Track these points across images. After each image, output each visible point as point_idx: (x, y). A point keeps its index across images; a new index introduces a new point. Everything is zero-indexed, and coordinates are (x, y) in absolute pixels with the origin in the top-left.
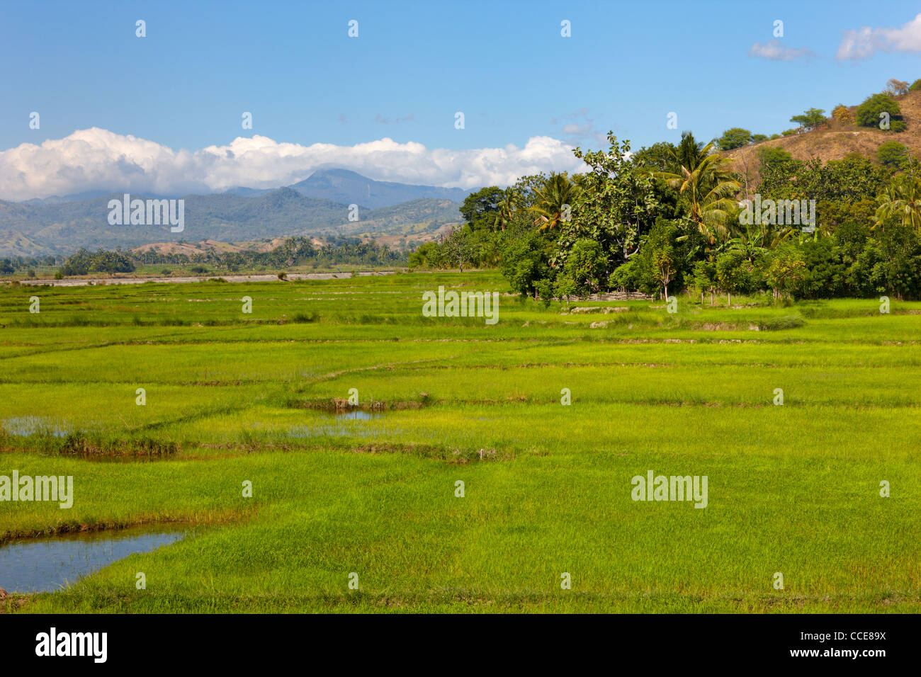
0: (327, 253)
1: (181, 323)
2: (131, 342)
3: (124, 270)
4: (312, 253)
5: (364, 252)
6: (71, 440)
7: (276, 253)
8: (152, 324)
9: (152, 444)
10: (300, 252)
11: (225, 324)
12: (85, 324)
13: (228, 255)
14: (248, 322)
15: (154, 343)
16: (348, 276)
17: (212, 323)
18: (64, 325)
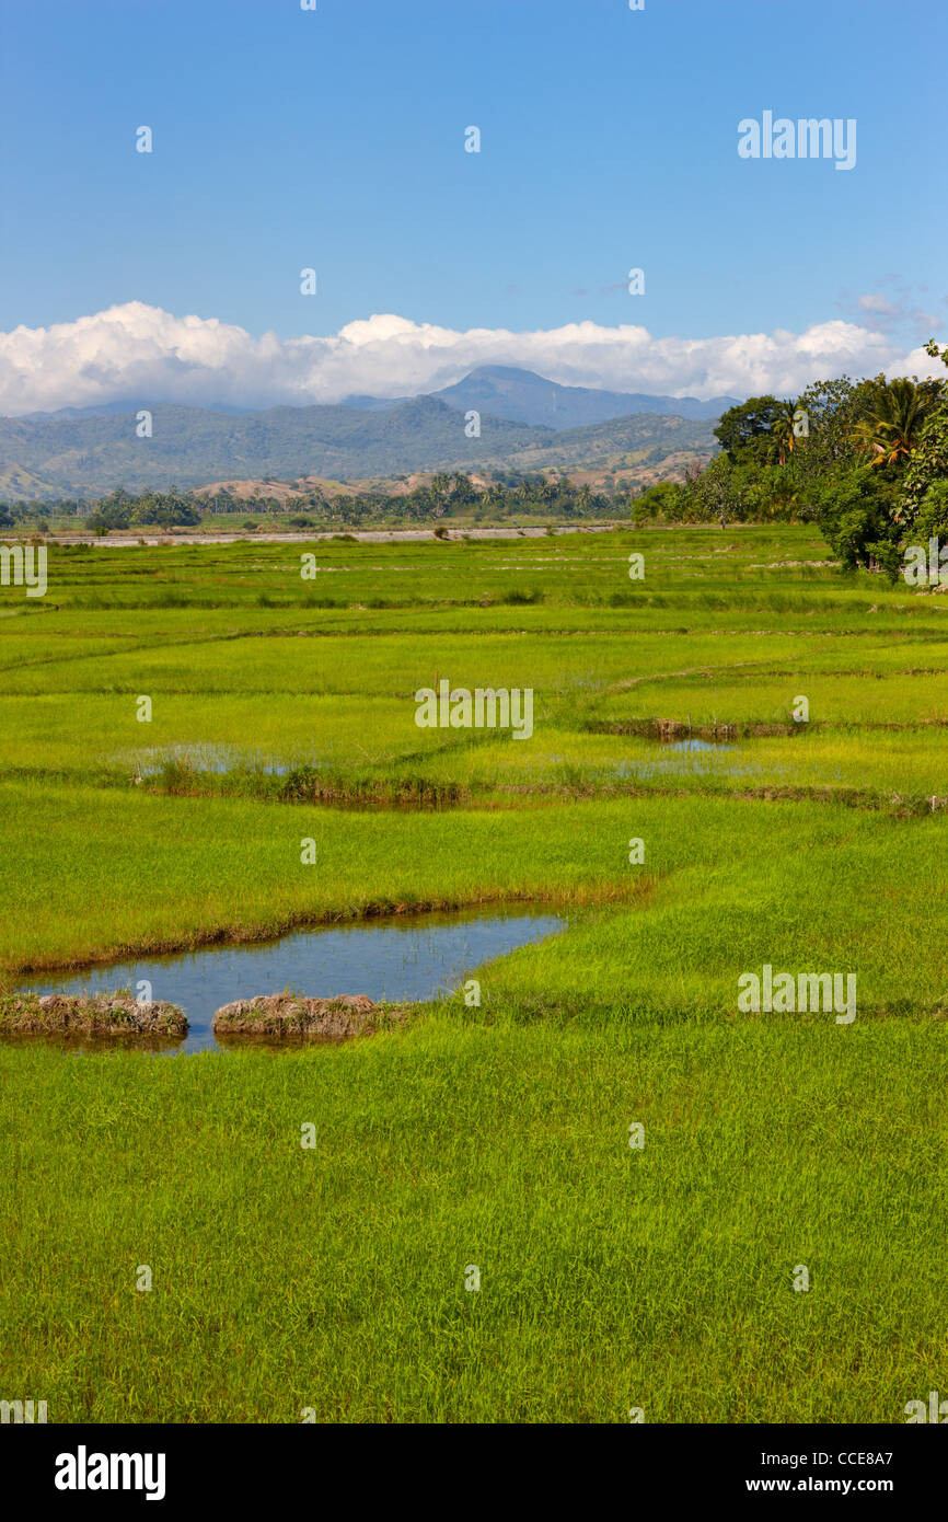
0: (498, 498)
1: (331, 604)
2: (274, 633)
3: (183, 523)
4: (475, 498)
5: (554, 495)
6: (295, 778)
7: (416, 497)
8: (287, 605)
9: (422, 785)
10: (455, 496)
11: (400, 605)
12: (184, 604)
13: (342, 500)
14: (435, 603)
15: (310, 634)
16: (541, 533)
17: (379, 604)
18: (151, 606)
